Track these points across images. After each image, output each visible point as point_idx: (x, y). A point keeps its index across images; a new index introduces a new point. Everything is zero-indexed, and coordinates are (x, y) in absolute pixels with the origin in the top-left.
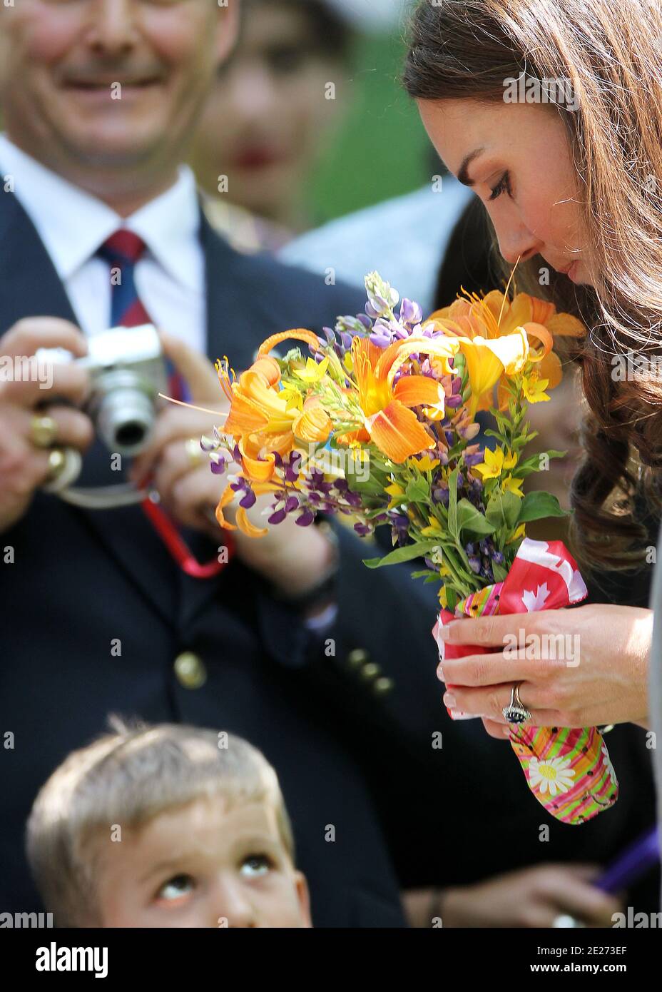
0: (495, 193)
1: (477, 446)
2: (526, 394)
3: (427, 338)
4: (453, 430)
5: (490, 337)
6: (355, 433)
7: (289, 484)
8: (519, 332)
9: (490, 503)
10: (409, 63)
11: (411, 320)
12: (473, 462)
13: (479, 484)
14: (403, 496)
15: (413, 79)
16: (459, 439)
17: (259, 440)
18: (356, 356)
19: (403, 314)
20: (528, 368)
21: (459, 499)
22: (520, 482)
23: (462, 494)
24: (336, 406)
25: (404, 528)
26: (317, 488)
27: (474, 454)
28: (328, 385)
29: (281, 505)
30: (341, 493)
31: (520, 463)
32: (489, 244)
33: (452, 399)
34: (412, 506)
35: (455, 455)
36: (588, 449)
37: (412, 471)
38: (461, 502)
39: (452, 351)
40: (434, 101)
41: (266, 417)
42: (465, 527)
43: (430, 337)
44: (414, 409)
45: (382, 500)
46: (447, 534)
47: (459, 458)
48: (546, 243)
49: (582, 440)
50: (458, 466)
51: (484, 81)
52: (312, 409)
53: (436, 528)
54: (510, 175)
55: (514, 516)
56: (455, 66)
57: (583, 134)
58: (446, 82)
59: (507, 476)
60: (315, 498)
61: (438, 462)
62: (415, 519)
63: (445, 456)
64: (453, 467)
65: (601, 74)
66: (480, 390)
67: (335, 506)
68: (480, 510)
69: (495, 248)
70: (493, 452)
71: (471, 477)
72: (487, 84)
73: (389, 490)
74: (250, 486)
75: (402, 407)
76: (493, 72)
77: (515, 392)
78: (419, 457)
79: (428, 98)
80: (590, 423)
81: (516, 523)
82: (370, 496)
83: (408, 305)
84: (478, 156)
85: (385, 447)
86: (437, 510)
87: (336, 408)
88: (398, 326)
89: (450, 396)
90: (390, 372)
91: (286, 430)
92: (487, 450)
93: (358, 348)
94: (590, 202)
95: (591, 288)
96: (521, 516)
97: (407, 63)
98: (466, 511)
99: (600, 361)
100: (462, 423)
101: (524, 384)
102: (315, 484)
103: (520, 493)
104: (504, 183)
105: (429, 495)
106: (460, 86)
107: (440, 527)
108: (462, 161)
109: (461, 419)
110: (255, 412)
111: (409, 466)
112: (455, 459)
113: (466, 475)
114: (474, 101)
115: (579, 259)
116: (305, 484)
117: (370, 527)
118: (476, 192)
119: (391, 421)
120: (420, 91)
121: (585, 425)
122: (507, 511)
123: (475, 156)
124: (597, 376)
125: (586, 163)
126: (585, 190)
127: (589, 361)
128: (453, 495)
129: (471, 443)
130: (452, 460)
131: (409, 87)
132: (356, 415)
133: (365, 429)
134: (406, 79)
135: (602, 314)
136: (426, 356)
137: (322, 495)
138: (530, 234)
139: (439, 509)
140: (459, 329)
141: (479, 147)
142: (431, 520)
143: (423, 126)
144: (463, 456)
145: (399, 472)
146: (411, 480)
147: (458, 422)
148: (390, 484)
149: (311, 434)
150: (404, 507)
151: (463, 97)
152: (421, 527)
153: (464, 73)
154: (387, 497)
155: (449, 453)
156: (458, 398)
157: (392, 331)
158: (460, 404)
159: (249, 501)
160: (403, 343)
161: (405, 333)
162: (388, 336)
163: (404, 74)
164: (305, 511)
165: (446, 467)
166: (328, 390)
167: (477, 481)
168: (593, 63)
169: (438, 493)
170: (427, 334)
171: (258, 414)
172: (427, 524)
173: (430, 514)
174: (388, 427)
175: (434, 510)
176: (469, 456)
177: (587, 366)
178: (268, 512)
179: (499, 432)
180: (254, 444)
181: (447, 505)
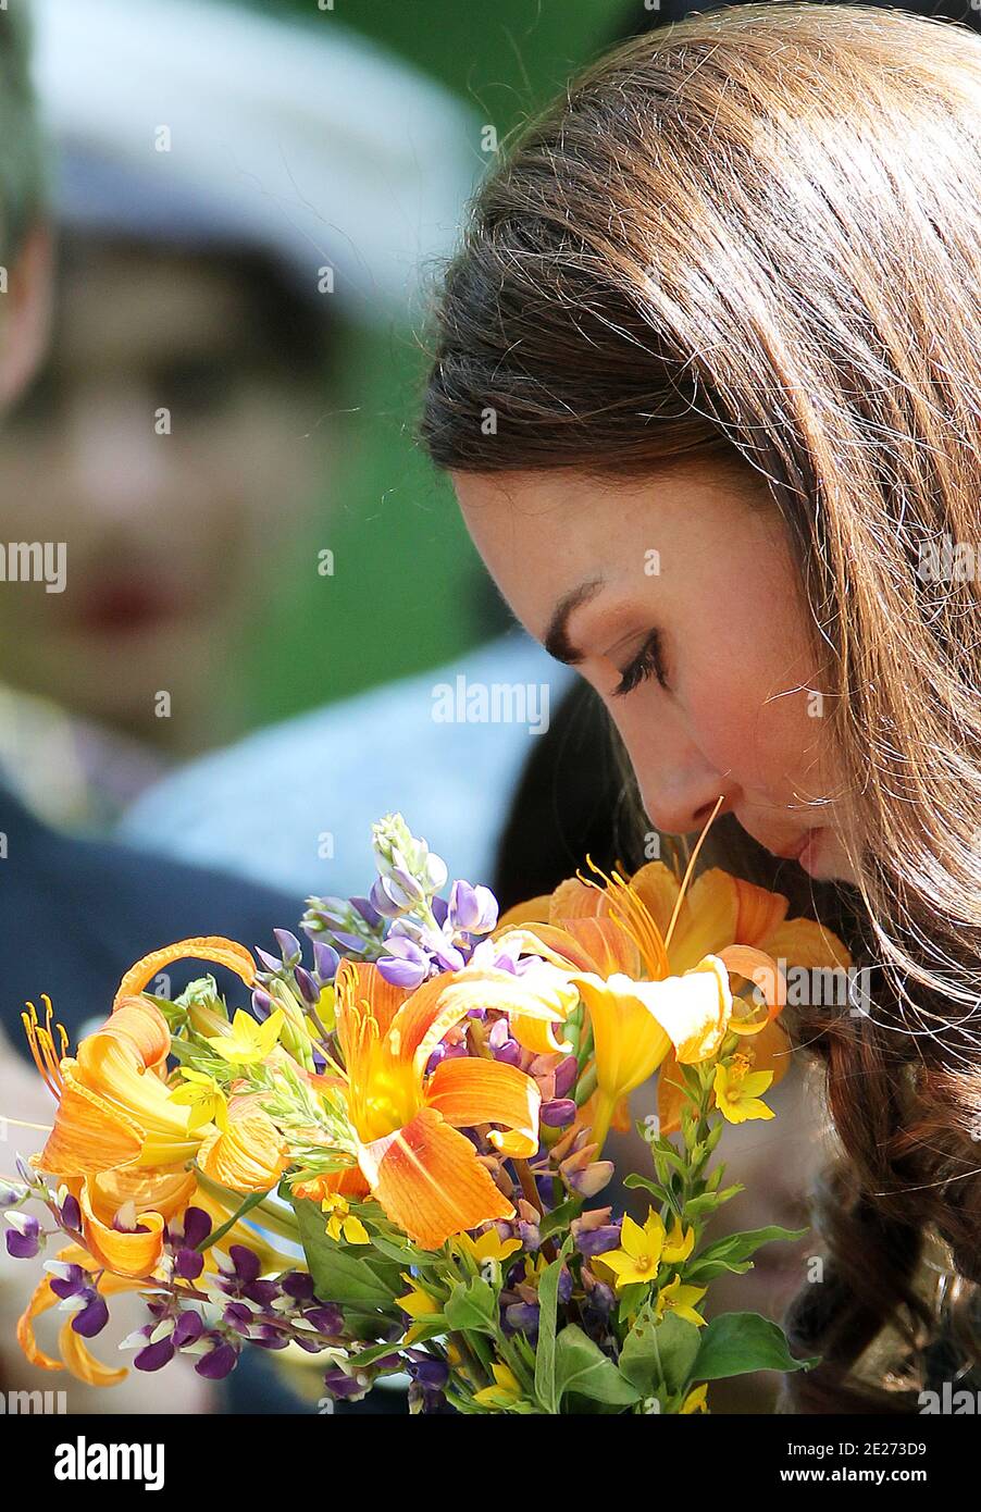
0: (629, 680)
1: (607, 1211)
2: (720, 1103)
3: (505, 973)
4: (554, 1173)
5: (645, 973)
6: (336, 1176)
7: (182, 1282)
8: (712, 970)
9: (630, 1338)
10: (432, 392)
11: (474, 927)
12: (596, 1247)
13: (608, 1296)
14: (436, 1318)
15: (441, 428)
16: (565, 1191)
17: (119, 1183)
18: (345, 1005)
19: (454, 913)
20: (729, 1045)
21: (561, 1326)
22: (698, 1293)
23: (568, 1314)
24: (296, 1118)
25: (435, 1386)
26: (244, 1294)
27: (598, 1229)
28: (280, 1072)
29: (164, 1329)
30: (297, 1304)
31: (700, 1253)
32: (616, 786)
33: (554, 1106)
34: (457, 1338)
35: (559, 1229)
36: (831, 1238)
37: (457, 1260)
38: (564, 1333)
39: (559, 1006)
40: (489, 476)
41: (137, 1136)
42: (573, 1389)
43: (511, 970)
44: (470, 1132)
45: (388, 1321)
46: (533, 1405)
47: (565, 1234)
48: (745, 789)
49: (817, 1221)
50: (561, 1253)
51: (600, 431)
52: (244, 1119)
53: (509, 1390)
54: (662, 639)
55: (682, 1369)
56: (535, 398)
57: (828, 540)
58: (514, 433)
59: (670, 1280)
60: (238, 1314)
61: (518, 1245)
62: (462, 1365)
63: (533, 1232)
64: (551, 1258)
65: (864, 411)
66: (618, 1087)
67: (284, 1333)
68: (607, 1351)
69: (630, 795)
70: (641, 1225)
71: (589, 1278)
72: (608, 437)
73: (406, 1304)
74: (95, 1287)
75: (441, 1123)
76: (621, 411)
77: (697, 1095)
78: (475, 1234)
79: (476, 470)
80: (838, 1182)
81: (685, 1385)
82: (364, 1311)
83: (466, 894)
84: (590, 598)
85: (400, 1214)
86: (512, 1349)
87: (297, 1121)
88: (441, 940)
89: (550, 1099)
90: (419, 1048)
91: (184, 1162)
92: (627, 1221)
93: (350, 988)
94: (845, 694)
95: (851, 888)
96: (697, 1368)
97: (427, 393)
98: (576, 1353)
99: (867, 1045)
100: (575, 1159)
101: (719, 1080)
102: (240, 1284)
103: (696, 1319)
104: (650, 658)
105: (494, 1318)
106: (545, 442)
107: (517, 1388)
108: (554, 609)
109: (571, 1150)
110: (111, 1126)
111: (453, 1249)
112: (555, 1237)
113: (578, 1273)
114: (580, 476)
115: (824, 825)
116: (217, 1282)
117: (361, 1381)
118: (584, 674)
119: (418, 1156)
120: (459, 456)
121: (826, 1188)
122: (666, 1356)
123: (584, 598)
124: (861, 1080)
125: (836, 605)
126: (833, 669)
127: (843, 1045)
128: (548, 1318)
129: (591, 1203)
130: (548, 1240)
131: (433, 447)
132: (342, 1140)
133: (359, 1169)
134: (426, 429)
135: (875, 942)
136: (502, 1014)
137: (255, 1308)
138: (710, 769)
139: (516, 1347)
140: (576, 947)
141: (592, 577)
142: (499, 1371)
143: (466, 532)
144: (574, 1232)
145: (429, 1263)
146: (457, 1285)
147: (566, 1156)
148: (408, 1289)
149: (239, 1173)
150: (440, 1339)
151: (553, 466)
152: (475, 1383)
153: (555, 413)
154: (401, 1319)
155: (544, 1224)
156: (567, 1105)
157: (427, 950)
158: (569, 1119)
159: (92, 1321)
160: (452, 981)
161: (456, 958)
162: (417, 962)
163: (422, 417)
164: (217, 1344)
165: (534, 1256)
166: (280, 1080)
167: (603, 1288)
168: (846, 384)
169: (515, 1313)
170: (505, 964)
171: (122, 1132)
172: (487, 1380)
173: (494, 1356)
174: (410, 1170)
175: (504, 1348)
176: (586, 1233)
177: (837, 1057)
178: (135, 1343)
179: (654, 1179)
180: (109, 1196)
181: (533, 1338)
